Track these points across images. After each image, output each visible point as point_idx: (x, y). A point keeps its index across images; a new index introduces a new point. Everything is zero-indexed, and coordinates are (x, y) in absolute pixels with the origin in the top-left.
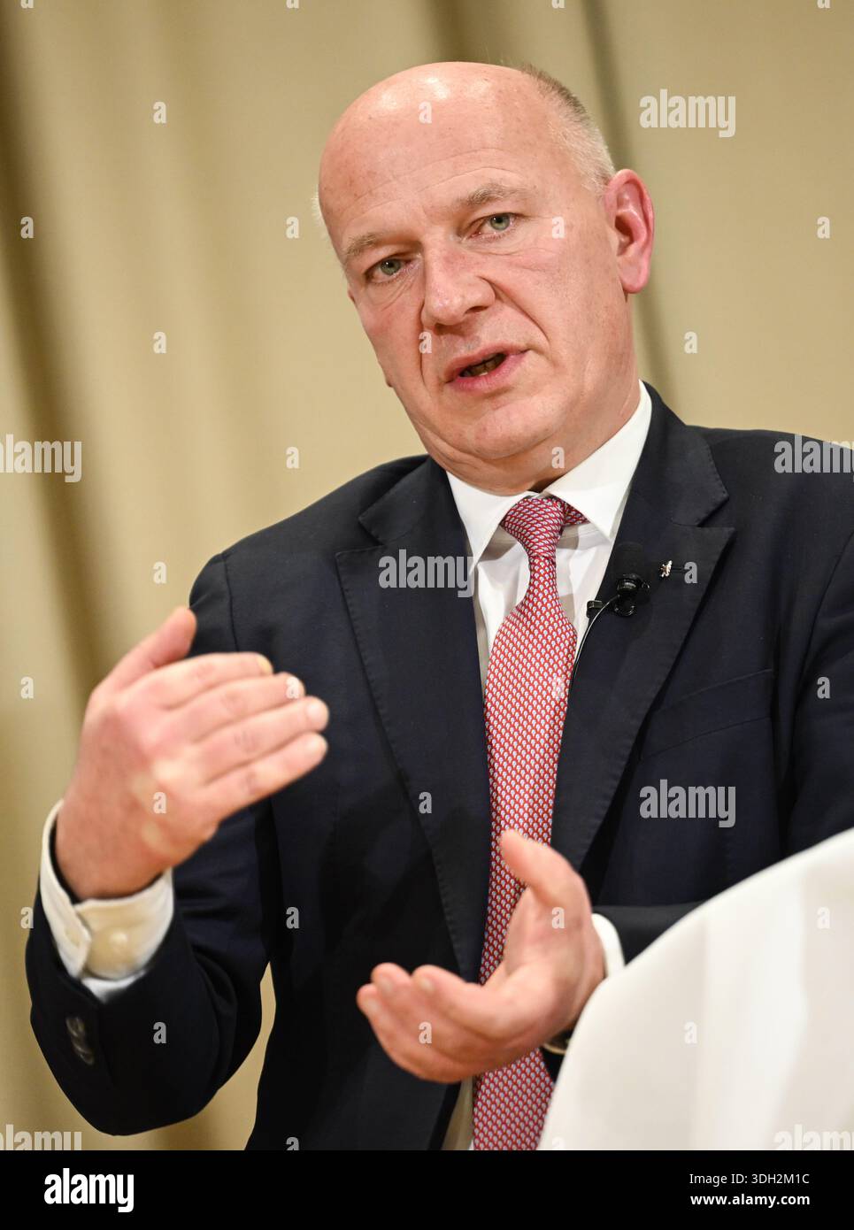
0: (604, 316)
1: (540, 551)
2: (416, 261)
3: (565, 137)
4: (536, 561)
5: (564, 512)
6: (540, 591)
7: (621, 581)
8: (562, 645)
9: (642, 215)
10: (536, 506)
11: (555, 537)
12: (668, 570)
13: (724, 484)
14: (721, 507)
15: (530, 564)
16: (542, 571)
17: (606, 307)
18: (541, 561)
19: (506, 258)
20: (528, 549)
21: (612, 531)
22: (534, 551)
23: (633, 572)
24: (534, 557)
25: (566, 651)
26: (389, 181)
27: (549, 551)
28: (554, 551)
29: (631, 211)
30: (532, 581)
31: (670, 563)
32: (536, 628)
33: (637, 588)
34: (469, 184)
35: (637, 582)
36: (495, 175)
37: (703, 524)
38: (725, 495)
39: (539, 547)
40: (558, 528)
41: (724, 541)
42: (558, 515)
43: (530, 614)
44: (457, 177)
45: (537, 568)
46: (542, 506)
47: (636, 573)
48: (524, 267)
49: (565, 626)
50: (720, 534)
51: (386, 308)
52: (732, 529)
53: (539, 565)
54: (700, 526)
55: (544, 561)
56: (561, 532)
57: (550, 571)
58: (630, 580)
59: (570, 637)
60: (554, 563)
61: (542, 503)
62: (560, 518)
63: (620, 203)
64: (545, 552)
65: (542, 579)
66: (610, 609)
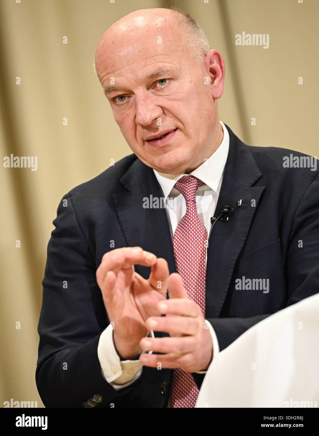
0: (206, 113)
1: (190, 198)
2: (133, 97)
3: (188, 42)
4: (189, 202)
5: (198, 182)
6: (191, 214)
7: (222, 209)
8: (201, 234)
9: (220, 66)
10: (187, 180)
11: (195, 192)
12: (241, 203)
13: (260, 170)
14: (259, 179)
15: (186, 203)
16: (191, 206)
17: (207, 109)
18: (190, 202)
19: (166, 96)
20: (185, 197)
21: (218, 189)
22: (188, 198)
23: (227, 205)
24: (188, 201)
25: (203, 237)
26: (121, 69)
27: (194, 198)
28: (195, 197)
29: (216, 65)
30: (188, 210)
31: (241, 200)
32: (191, 228)
33: (229, 210)
34: (151, 69)
35: (229, 209)
36: (161, 65)
37: (253, 185)
38: (261, 174)
39: (190, 197)
40: (196, 188)
41: (262, 191)
42: (196, 183)
43: (188, 223)
44: (146, 68)
45: (189, 205)
46: (190, 180)
47: (228, 205)
48: (173, 100)
49: (202, 227)
50: (260, 189)
51: (123, 114)
52: (265, 187)
53: (190, 203)
54: (252, 186)
55: (192, 202)
56: (197, 189)
57: (194, 206)
58: (226, 208)
59: (204, 231)
60: (195, 202)
61: (190, 179)
62: (197, 184)
63: (211, 63)
64: (192, 198)
65: (191, 209)
66: (219, 220)
